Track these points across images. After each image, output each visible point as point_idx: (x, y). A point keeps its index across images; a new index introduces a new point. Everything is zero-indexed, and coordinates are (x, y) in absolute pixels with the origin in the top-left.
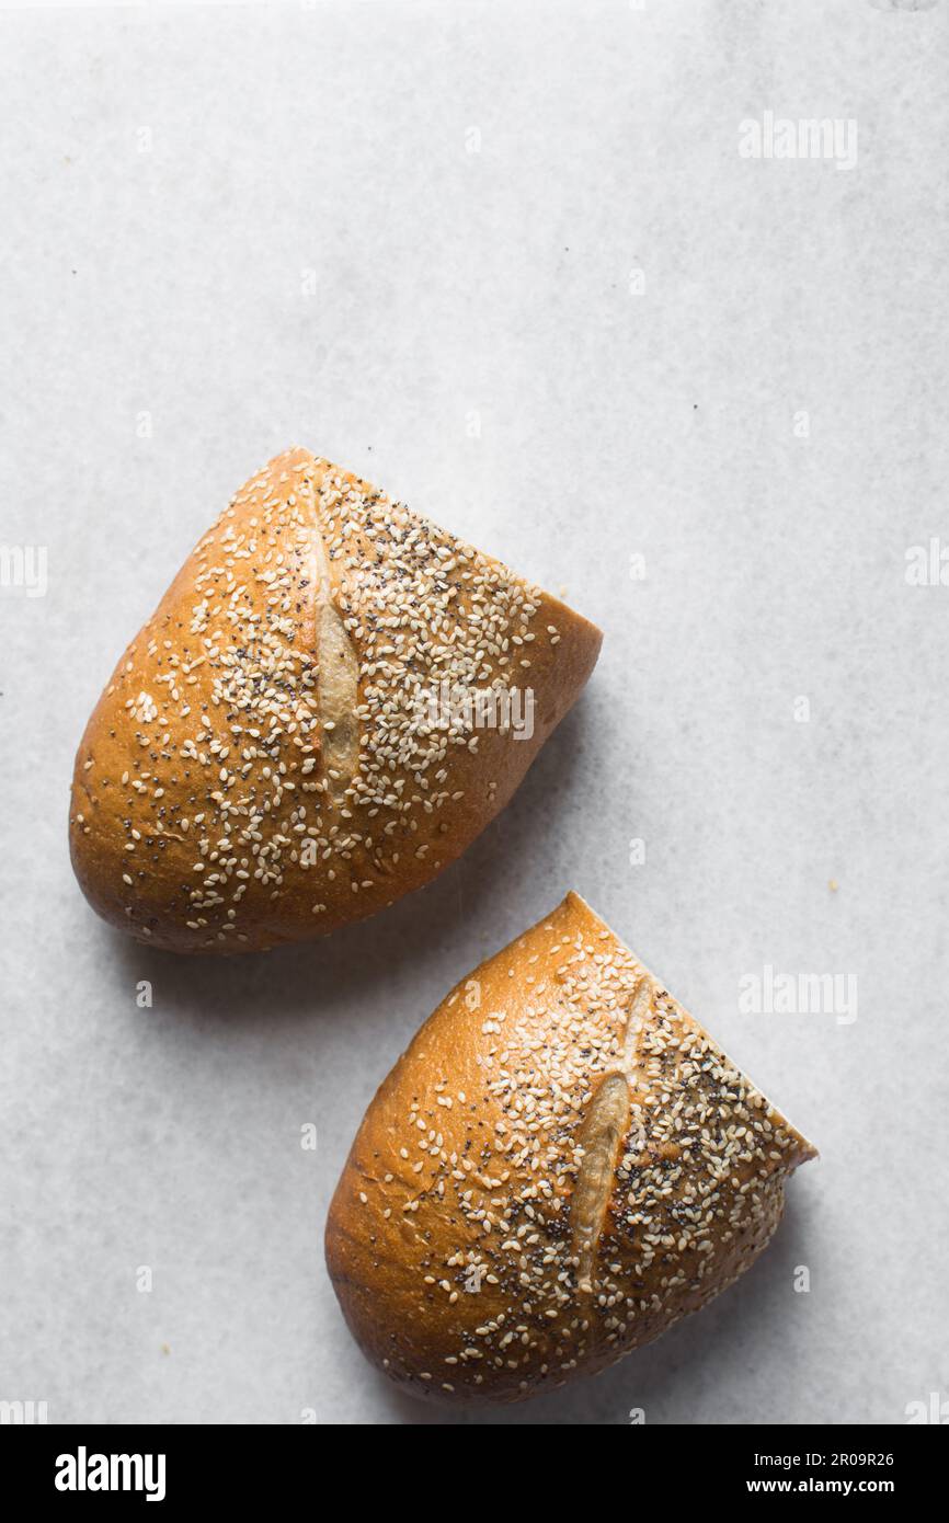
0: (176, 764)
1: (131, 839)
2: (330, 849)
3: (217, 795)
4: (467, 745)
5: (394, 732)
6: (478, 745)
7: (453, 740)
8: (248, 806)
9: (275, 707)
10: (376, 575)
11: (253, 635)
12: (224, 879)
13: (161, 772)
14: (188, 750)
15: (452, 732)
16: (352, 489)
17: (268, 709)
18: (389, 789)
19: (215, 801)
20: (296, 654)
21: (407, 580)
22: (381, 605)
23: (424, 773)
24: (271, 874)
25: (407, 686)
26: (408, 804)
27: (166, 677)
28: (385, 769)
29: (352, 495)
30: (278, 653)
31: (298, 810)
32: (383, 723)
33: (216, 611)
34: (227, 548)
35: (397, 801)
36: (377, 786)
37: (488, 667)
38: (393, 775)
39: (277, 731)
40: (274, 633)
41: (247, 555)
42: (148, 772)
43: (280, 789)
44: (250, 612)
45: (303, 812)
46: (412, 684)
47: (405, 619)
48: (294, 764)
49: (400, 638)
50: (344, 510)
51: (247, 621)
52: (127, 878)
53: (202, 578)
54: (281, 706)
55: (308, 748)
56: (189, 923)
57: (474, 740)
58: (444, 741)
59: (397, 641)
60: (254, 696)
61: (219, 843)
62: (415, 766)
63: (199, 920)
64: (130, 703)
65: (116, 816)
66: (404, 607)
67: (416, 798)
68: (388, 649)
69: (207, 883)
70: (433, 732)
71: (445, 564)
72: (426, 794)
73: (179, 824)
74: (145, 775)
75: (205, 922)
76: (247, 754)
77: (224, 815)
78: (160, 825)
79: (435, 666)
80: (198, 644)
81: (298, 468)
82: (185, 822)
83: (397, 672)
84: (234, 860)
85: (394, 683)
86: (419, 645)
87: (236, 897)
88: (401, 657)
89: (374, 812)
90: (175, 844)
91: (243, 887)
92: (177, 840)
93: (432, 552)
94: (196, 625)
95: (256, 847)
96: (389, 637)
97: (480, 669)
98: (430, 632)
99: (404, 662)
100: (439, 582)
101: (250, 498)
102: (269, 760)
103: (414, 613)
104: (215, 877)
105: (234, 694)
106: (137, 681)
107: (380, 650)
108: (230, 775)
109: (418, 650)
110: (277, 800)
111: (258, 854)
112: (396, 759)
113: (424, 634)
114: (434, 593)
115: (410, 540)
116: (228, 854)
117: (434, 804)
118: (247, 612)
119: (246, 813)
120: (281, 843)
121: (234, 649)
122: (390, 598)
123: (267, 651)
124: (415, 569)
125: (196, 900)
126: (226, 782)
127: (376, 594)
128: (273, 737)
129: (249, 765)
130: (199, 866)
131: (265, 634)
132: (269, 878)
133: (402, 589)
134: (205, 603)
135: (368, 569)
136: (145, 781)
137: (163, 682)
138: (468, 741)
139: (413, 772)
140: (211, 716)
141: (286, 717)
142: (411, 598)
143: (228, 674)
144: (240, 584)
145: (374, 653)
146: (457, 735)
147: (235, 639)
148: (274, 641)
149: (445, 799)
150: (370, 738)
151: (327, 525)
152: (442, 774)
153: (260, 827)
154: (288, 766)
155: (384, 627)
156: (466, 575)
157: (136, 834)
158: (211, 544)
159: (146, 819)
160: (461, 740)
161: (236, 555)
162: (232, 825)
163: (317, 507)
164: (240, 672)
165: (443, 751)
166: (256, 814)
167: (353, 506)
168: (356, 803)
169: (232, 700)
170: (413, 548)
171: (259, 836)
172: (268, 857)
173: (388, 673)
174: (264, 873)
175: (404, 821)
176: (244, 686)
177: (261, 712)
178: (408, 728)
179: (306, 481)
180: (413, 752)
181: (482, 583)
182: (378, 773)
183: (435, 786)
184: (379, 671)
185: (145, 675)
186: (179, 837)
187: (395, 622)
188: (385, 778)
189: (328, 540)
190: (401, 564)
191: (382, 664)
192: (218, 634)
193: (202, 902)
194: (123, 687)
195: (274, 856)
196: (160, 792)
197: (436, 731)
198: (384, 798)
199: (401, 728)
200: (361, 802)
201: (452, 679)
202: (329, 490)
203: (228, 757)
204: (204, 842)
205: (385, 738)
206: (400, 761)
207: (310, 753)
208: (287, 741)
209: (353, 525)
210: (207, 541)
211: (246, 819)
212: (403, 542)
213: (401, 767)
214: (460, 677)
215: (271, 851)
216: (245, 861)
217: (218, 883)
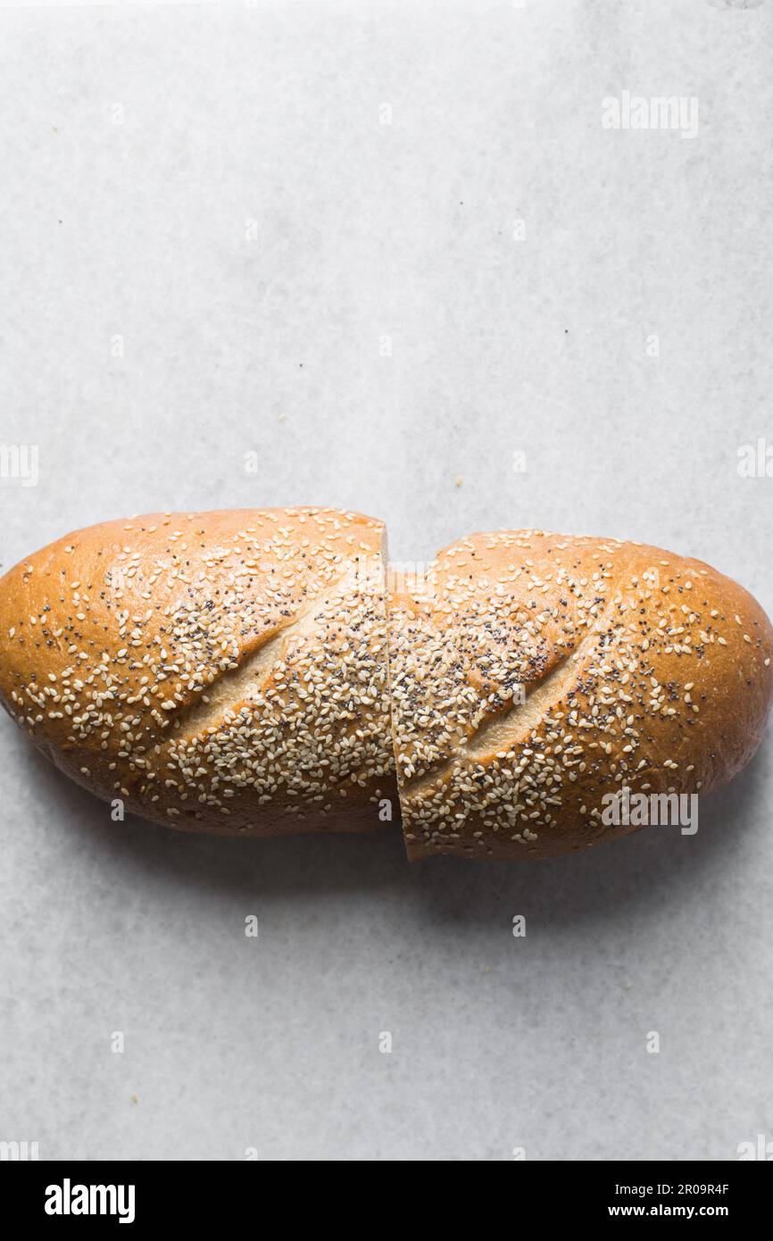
0: (107, 615)
1: (38, 618)
2: (127, 754)
3: (106, 657)
4: (260, 795)
5: (231, 745)
6: (267, 802)
7: (256, 785)
8: (115, 683)
9: (190, 655)
10: (326, 658)
11: (228, 603)
12: (57, 699)
13: (95, 608)
14: (122, 616)
15: (261, 781)
17: (185, 652)
18: (194, 766)
19: (101, 659)
20: (235, 643)
21: (336, 681)
22: (308, 677)
23: (220, 781)
24: (82, 727)
25: (268, 732)
26: (194, 785)
27: (160, 563)
28: (204, 755)
30: (228, 630)
31: (135, 718)
32: (231, 734)
34: (275, 538)
35: (190, 777)
36: (189, 758)
37: (320, 772)
38: (204, 763)
39: (176, 669)
40: (239, 617)
41: (280, 556)
42: (89, 597)
43: (140, 696)
44: (243, 590)
45: (136, 721)
46: (271, 735)
47: (310, 699)
48: (162, 695)
49: (295, 705)
51: (234, 592)
53: (244, 534)
54: (193, 659)
55: (180, 697)
56: (13, 693)
57: (267, 797)
58: (251, 780)
59: (291, 705)
60: (188, 635)
61: (76, 680)
63: (20, 699)
64: (127, 549)
65: (46, 595)
66: (317, 692)
67: (201, 786)
68: (282, 703)
69: (46, 689)
70: (251, 769)
71: (366, 697)
72: (208, 791)
73: (69, 644)
75: (22, 703)
76: (146, 658)
77: (98, 671)
78: (60, 631)
79: (294, 741)
82: (74, 648)
83: (272, 719)
84: (73, 698)
85: (263, 723)
86: (299, 720)
87: (52, 714)
88: (283, 715)
89: (171, 766)
90: (56, 650)
91: (61, 715)
92: (59, 650)
93: (368, 683)
94: (207, 555)
95: (91, 707)
96: (291, 698)
97: (315, 769)
98: (314, 721)
99: (282, 718)
100: (351, 702)
102: (153, 676)
103: (318, 701)
104: (54, 692)
105: (179, 621)
107: (278, 698)
108: (125, 656)
109: (296, 722)
110: (131, 699)
111: (88, 711)
112: (216, 758)
113: (309, 719)
114: (341, 705)
116: (74, 691)
117: (207, 800)
118: (240, 588)
119: (108, 685)
120: (107, 721)
121: (209, 597)
122: (315, 679)
123: (223, 622)
124: (348, 680)
125: (30, 689)
126: (119, 657)
127: (312, 668)
128: (170, 668)
129: (141, 665)
130: (53, 677)
131: (234, 611)
132: (79, 728)
133: (327, 682)
134: (228, 552)
135: (326, 650)
136: (82, 600)
137: (155, 563)
138: (264, 794)
139: (216, 774)
140: (154, 615)
141: (188, 667)
142: (327, 693)
143: (190, 606)
144: (257, 568)
146: (262, 785)
147: (217, 593)
148: (233, 622)
149: (216, 805)
150: (216, 733)
151: (337, 598)
152: (228, 792)
153: (107, 701)
154: (158, 691)
155: (295, 690)
156: (368, 716)
157: (43, 619)
158: (272, 520)
159: (58, 619)
160: (260, 789)
161: (275, 548)
162: (94, 681)
164: (197, 614)
165: (245, 784)
166: (112, 692)
167: (361, 607)
168: (169, 751)
169: (175, 622)
170: (360, 669)
171: (100, 703)
172: (91, 719)
174: (80, 723)
175: (181, 788)
176: (190, 623)
177: (181, 648)
178: (242, 752)
179: (357, 559)
180: (228, 766)
181: (372, 730)
182: (198, 753)
183: (218, 793)
184: (263, 707)
186: (62, 650)
187: (303, 694)
188: (198, 759)
189: (326, 607)
190: (344, 669)
191: (269, 706)
192: (212, 578)
193: (32, 693)
194: (134, 535)
195: (95, 722)
196: (83, 616)
197: (254, 771)
198: (186, 767)
199: (238, 747)
200: (172, 755)
201: (295, 756)
202: (361, 581)
203: (136, 647)
204: (70, 670)
205: (223, 742)
206: (216, 762)
207: (178, 700)
208: (175, 679)
209: (348, 617)
211: (104, 688)
212: (360, 659)
213: (212, 764)
214: (300, 761)
215: (97, 718)
216: (77, 705)
217: (51, 696)
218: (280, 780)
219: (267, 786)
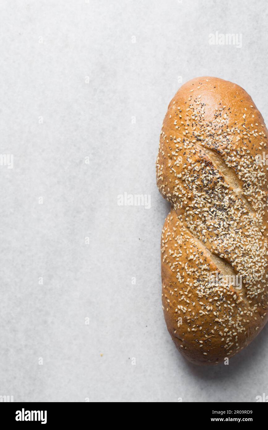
0: (200, 319)
1: (201, 344)
2: (252, 313)
3: (217, 319)
5: (250, 275)
7: (265, 266)
8: (226, 317)
9: (217, 289)
10: (219, 240)
11: (198, 274)
12: (231, 338)
13: (198, 323)
14: (202, 313)
15: (263, 264)
16: (197, 222)
18: (257, 289)
19: (217, 321)
20: (213, 272)
21: (228, 236)
22: (226, 246)
23: (263, 279)
26: (264, 289)
27: (182, 298)
28: (253, 285)
29: (198, 223)
30: (208, 275)
31: (239, 309)
33: (183, 274)
34: (174, 256)
35: (261, 290)
36: (254, 290)
37: (261, 242)
38: (256, 285)
39: (222, 294)
40: (203, 271)
41: (181, 255)
42: (194, 325)
43: (231, 308)
44: (193, 269)
45: (240, 309)
46: (247, 260)
47: (234, 245)
48: (231, 299)
49: (236, 251)
50: (199, 229)
51: (194, 272)
52: (205, 354)
53: (172, 268)
54: (218, 287)
55: (232, 293)
56: (227, 354)
58: (263, 268)
59: (236, 252)
61: (224, 331)
62: (260, 279)
63: (230, 352)
64: (176, 310)
65: (192, 341)
66: (232, 243)
67: (265, 286)
68: (236, 256)
69: (227, 342)
71: (234, 225)
73: (211, 333)
74: (194, 326)
75: (231, 351)
76: (218, 305)
77: (222, 323)
78: (206, 336)
79: (249, 252)
80: (185, 285)
81: (177, 224)
82: (212, 331)
83: (241, 260)
86: (242, 249)
87: (236, 340)
88: (240, 256)
89: (257, 297)
90: (213, 338)
91: (237, 337)
92: (213, 337)
93: (229, 224)
94: (181, 281)
95: (234, 325)
96: (233, 253)
97: (259, 244)
98: (242, 244)
99: (242, 256)
100: (236, 230)
101: (169, 239)
102: (225, 302)
103: (235, 242)
104: (228, 339)
105: (204, 292)
106: (174, 304)
107: (234, 257)
108: (216, 313)
109: (243, 251)
110: (232, 311)
111: (236, 327)
112: (255, 281)
113: (242, 246)
114: (236, 234)
115: (222, 225)
116: (228, 332)
118: (192, 270)
119: (227, 319)
120: (239, 320)
121: (195, 281)
122: (227, 243)
123: (205, 276)
124: (227, 232)
125: (227, 348)
126: (217, 315)
127: (223, 244)
128: (221, 296)
129: (220, 307)
130: (223, 339)
131: (201, 272)
132: (242, 330)
133: (228, 239)
134: (179, 274)
135: (216, 239)
136: (194, 328)
137: (182, 300)
139: (260, 281)
140: (202, 301)
141: (221, 289)
142: (232, 239)
143: (199, 288)
144: (185, 263)
145: (233, 259)
146: (265, 264)
147: (194, 278)
148: (205, 273)
150: (246, 280)
151: (197, 235)
153: (232, 320)
154: (230, 301)
155: (231, 251)
156: (241, 224)
157: (201, 342)
158: (167, 257)
159: (201, 337)
161: (177, 257)
162: (225, 324)
163: (191, 232)
164: (202, 286)
165: (264, 270)
166: (229, 317)
167: (201, 226)
168: (251, 298)
169: (204, 294)
170: (224, 227)
171: (233, 322)
172: (239, 326)
173: (239, 262)
175: (265, 294)
176: (205, 289)
177: (214, 292)
178: (253, 271)
179: (182, 227)
180: (258, 276)
181: (246, 223)
182: (253, 287)
185: (175, 301)
186: (213, 336)
187: (233, 248)
188: (255, 287)
189: (200, 239)
190: (224, 233)
191: (236, 260)
192: (188, 280)
193: (228, 347)
194: (171, 307)
195: (240, 325)
196: (201, 328)
197: (260, 267)
198: (257, 292)
199: (251, 272)
200: (253, 297)
201: (255, 252)
202: (191, 226)
203: (213, 308)
204: (221, 333)
205: (249, 278)
207: (233, 294)
208: (226, 295)
209: (204, 231)
210: (165, 257)
211: (228, 321)
212: (220, 227)
213: (257, 281)
214: (256, 250)
215: (238, 324)
216: (234, 331)
217: (230, 340)
218: (263, 257)
219: (265, 262)
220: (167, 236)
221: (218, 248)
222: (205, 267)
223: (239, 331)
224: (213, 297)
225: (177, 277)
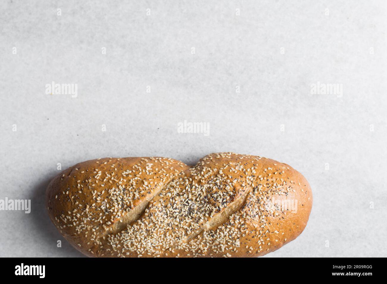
0: (89, 191)
1: (66, 192)
2: (94, 239)
3: (88, 207)
4: (139, 255)
5: (129, 237)
7: (137, 251)
8: (90, 215)
9: (116, 206)
10: (162, 208)
11: (130, 189)
12: (70, 220)
13: (85, 190)
14: (94, 193)
16: (178, 188)
18: (116, 244)
19: (86, 207)
20: (132, 203)
21: (166, 216)
22: (156, 215)
23: (125, 249)
25: (142, 233)
26: (116, 250)
27: (108, 175)
29: (177, 189)
30: (129, 198)
31: (97, 227)
33: (130, 176)
34: (147, 167)
35: (115, 248)
36: (115, 241)
37: (159, 247)
38: (120, 243)
39: (112, 211)
40: (133, 194)
41: (148, 173)
43: (99, 220)
44: (135, 185)
45: (98, 228)
46: (143, 234)
47: (156, 222)
48: (106, 220)
49: (151, 224)
50: (172, 190)
51: (132, 185)
52: (56, 197)
53: (136, 166)
54: (118, 208)
55: (112, 221)
56: (56, 218)
58: (136, 249)
59: (150, 224)
61: (78, 214)
62: (125, 247)
63: (58, 220)
64: (97, 170)
65: (69, 185)
66: (159, 220)
67: (119, 251)
68: (147, 223)
69: (67, 216)
71: (175, 222)
72: (121, 253)
73: (76, 202)
74: (82, 186)
75: (59, 221)
77: (85, 211)
78: (73, 197)
79: (151, 236)
80: (120, 177)
81: (176, 171)
82: (77, 203)
83: (143, 229)
84: (76, 220)
86: (153, 229)
87: (69, 226)
88: (147, 227)
89: (109, 244)
90: (71, 203)
91: (72, 226)
92: (72, 203)
93: (176, 217)
94: (124, 174)
95: (82, 223)
96: (150, 221)
98: (158, 230)
99: (147, 229)
100: (170, 224)
101: (162, 163)
102: (104, 213)
103: (159, 223)
104: (70, 218)
105: (113, 194)
106: (103, 168)
107: (145, 222)
108: (94, 206)
109: (151, 230)
110: (96, 221)
111: (81, 225)
112: (124, 242)
113: (156, 229)
114: (167, 224)
115: (175, 210)
116: (77, 218)
117: (120, 256)
118: (134, 184)
119: (88, 216)
120: (87, 228)
121: (124, 187)
122: (159, 215)
123: (128, 195)
124: (169, 216)
125: (62, 216)
126: (92, 207)
127: (158, 212)
128: (109, 211)
129: (100, 209)
130: (70, 213)
131: (132, 192)
132: (78, 230)
133: (163, 217)
134: (131, 172)
135: (162, 205)
136: (81, 186)
137: (106, 175)
138: (140, 254)
139: (124, 247)
140: (105, 193)
141: (116, 210)
142: (162, 220)
143: (117, 190)
144: (140, 177)
145: (144, 221)
146: (139, 251)
147: (126, 185)
148: (131, 196)
150: (124, 233)
151: (167, 188)
152: (128, 253)
153: (87, 221)
154: (105, 218)
155: (151, 219)
156: (176, 229)
157: (67, 193)
159: (72, 193)
160: (138, 253)
161: (146, 171)
162: (84, 214)
163: (169, 183)
164: (119, 192)
165: (133, 251)
166: (90, 218)
167: (175, 191)
168: (108, 239)
169: (112, 195)
170: (174, 212)
171: (85, 222)
173: (142, 227)
175: (112, 252)
176: (117, 196)
177: (113, 204)
178: (132, 240)
179: (174, 175)
180: (128, 244)
181: (177, 234)
182: (118, 240)
183: (124, 254)
185: (106, 168)
186: (73, 203)
187: (154, 221)
188: (118, 242)
189: (163, 191)
190: (168, 212)
191: (143, 224)
192: (125, 180)
193: (62, 218)
194: (100, 165)
195: (83, 228)
196: (80, 192)
197: (137, 246)
198: (113, 244)
199: (131, 238)
200: (109, 240)
202: (175, 182)
203: (98, 203)
204: (75, 210)
206: (124, 243)
207: (112, 222)
208: (111, 214)
209: (170, 195)
210: (146, 160)
211: (87, 217)
212: (174, 209)
213: (123, 244)
214: (152, 243)
215: (84, 227)
216: (78, 222)
217: (69, 219)
218: (146, 250)
219: (141, 252)
220: (165, 162)
221: (154, 207)
222: (137, 195)
223: (77, 227)
224: (109, 203)
225: (128, 170)
